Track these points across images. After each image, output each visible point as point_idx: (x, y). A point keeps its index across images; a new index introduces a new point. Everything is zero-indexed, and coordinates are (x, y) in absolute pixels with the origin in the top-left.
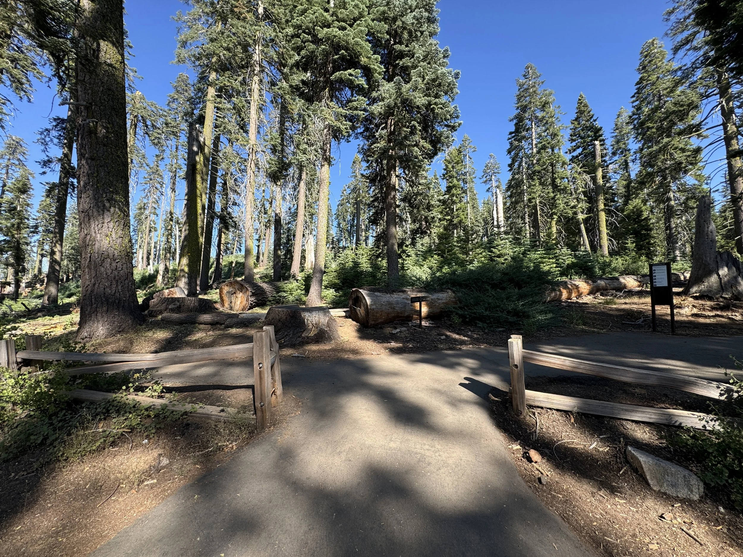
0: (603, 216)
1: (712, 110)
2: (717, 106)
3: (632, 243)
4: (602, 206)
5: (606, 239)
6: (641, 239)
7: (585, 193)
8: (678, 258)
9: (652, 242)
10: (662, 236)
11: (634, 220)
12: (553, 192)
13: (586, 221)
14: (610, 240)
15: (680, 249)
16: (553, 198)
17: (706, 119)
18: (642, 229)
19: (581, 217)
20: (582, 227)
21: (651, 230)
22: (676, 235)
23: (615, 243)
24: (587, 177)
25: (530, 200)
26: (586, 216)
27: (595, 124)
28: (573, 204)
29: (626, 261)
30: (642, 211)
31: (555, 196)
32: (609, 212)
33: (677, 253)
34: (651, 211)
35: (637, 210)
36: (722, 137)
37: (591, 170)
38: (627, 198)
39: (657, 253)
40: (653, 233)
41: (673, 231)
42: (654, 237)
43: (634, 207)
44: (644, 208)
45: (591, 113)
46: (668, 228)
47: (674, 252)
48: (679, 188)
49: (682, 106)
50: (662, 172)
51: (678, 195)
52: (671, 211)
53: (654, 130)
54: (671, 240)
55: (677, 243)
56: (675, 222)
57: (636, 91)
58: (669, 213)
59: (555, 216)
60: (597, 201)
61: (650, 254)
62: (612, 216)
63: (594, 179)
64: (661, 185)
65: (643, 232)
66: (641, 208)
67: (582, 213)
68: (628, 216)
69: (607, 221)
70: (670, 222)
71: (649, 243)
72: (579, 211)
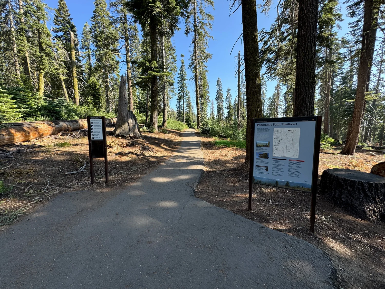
0: (76, 81)
1: (123, 46)
2: (124, 45)
3: (91, 100)
4: (75, 75)
5: (78, 95)
6: (96, 99)
7: (64, 62)
8: (111, 111)
9: (101, 101)
10: (105, 99)
11: (93, 88)
12: (40, 53)
13: (66, 81)
14: (81, 96)
15: (111, 107)
16: (41, 57)
17: (121, 49)
18: (96, 94)
19: (62, 77)
20: (63, 84)
21: (100, 95)
22: (110, 100)
23: (83, 98)
24: (66, 52)
25: (19, 51)
26: (66, 78)
27: (71, 21)
28: (56, 67)
29: (86, 109)
30: (96, 85)
31: (42, 56)
32: (79, 80)
33: (110, 108)
34: (100, 86)
35: (94, 83)
36: (126, 60)
37: (69, 50)
38: (90, 75)
39: (103, 107)
40: (101, 97)
41: (109, 98)
42: (101, 99)
43: (93, 81)
44: (97, 83)
45: (68, 12)
46: (107, 96)
47: (109, 107)
48: (111, 78)
49: (113, 36)
50: (105, 66)
51: (111, 81)
52: (108, 88)
53: (101, 43)
54: (108, 101)
55: (110, 104)
56: (109, 94)
57: (94, 16)
58: (107, 88)
59: (42, 71)
60: (72, 71)
61: (100, 107)
62: (81, 83)
63: (70, 55)
64: (104, 73)
65: (97, 96)
66: (96, 83)
67: (63, 75)
68: (90, 85)
69: (78, 85)
70: (107, 93)
71: (99, 102)
72: (61, 73)
